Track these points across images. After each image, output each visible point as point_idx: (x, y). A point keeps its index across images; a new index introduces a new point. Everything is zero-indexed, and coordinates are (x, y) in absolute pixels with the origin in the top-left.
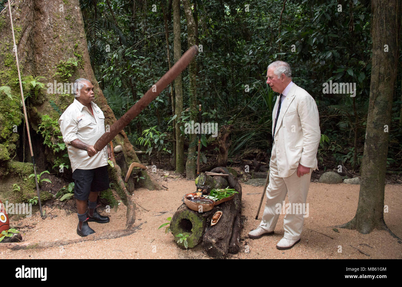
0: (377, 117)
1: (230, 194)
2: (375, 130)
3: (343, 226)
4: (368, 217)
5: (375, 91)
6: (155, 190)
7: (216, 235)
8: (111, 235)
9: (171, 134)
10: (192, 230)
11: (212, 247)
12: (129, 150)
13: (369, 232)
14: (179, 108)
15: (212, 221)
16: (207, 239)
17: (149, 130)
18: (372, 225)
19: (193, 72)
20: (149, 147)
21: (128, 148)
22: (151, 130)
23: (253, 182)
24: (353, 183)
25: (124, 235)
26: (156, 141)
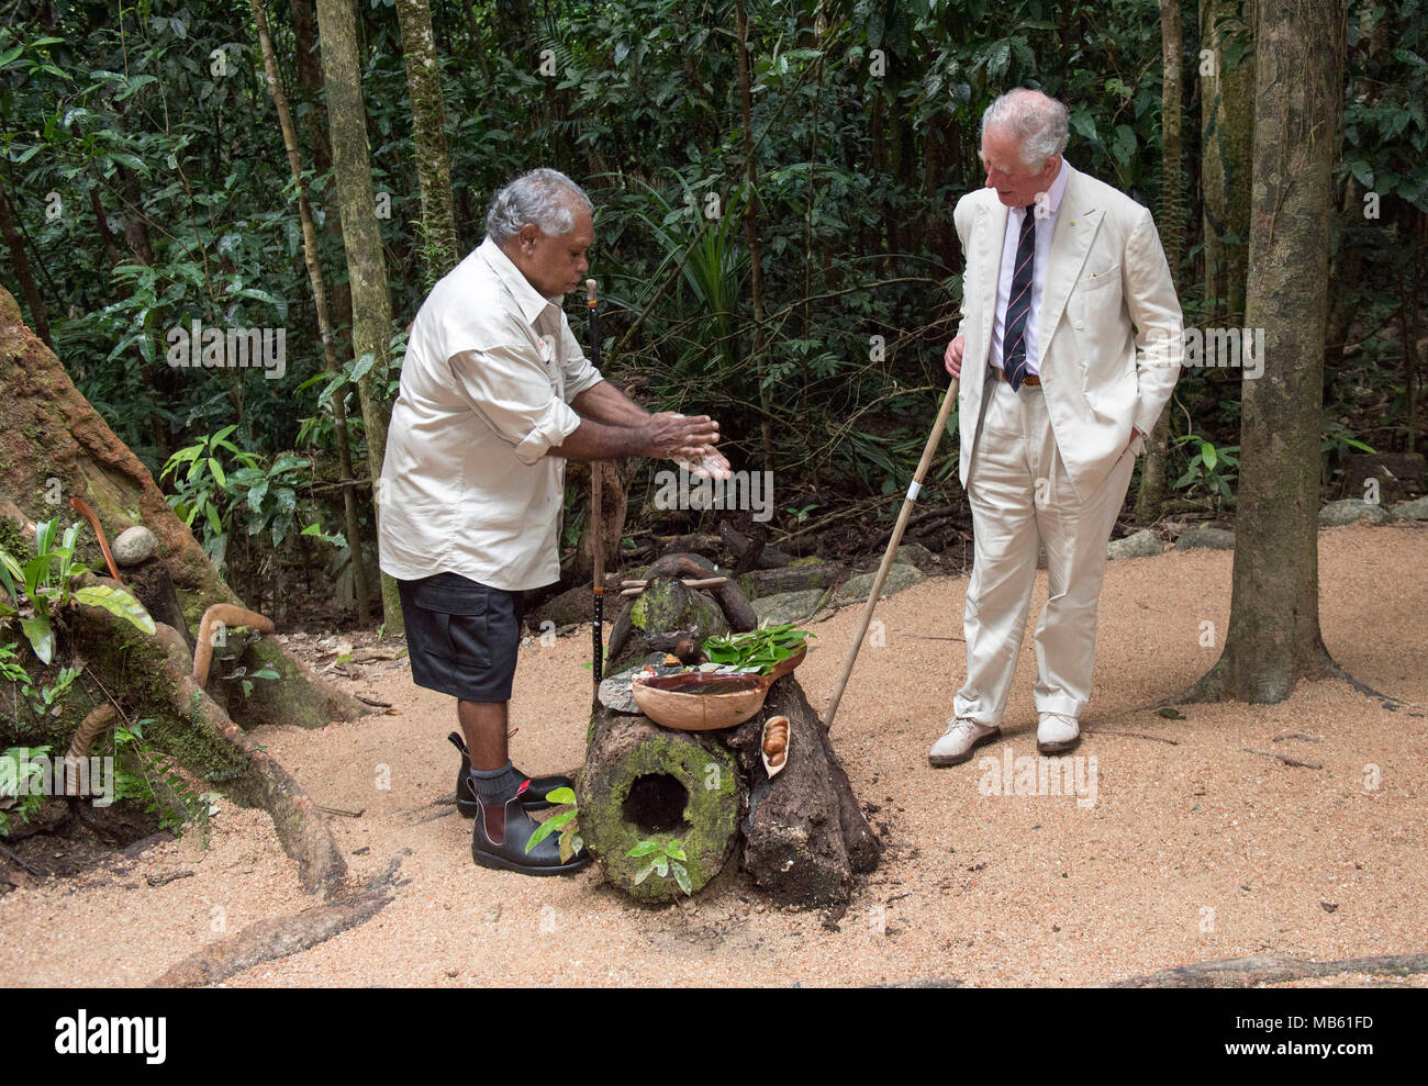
0: (1288, 275)
1: (789, 644)
2: (1282, 323)
3: (1187, 695)
4: (1278, 642)
5: (1275, 179)
6: (335, 724)
7: (799, 809)
8: (287, 939)
9: (319, 458)
10: (687, 815)
11: (791, 862)
12: (176, 550)
13: (1285, 696)
14: (376, 320)
15: (765, 758)
16: (769, 832)
17: (200, 448)
18: (1291, 667)
19: (436, 141)
20: (213, 534)
21: (167, 537)
22: (207, 447)
23: (767, 609)
24: (1135, 555)
25: (347, 925)
26: (255, 498)
